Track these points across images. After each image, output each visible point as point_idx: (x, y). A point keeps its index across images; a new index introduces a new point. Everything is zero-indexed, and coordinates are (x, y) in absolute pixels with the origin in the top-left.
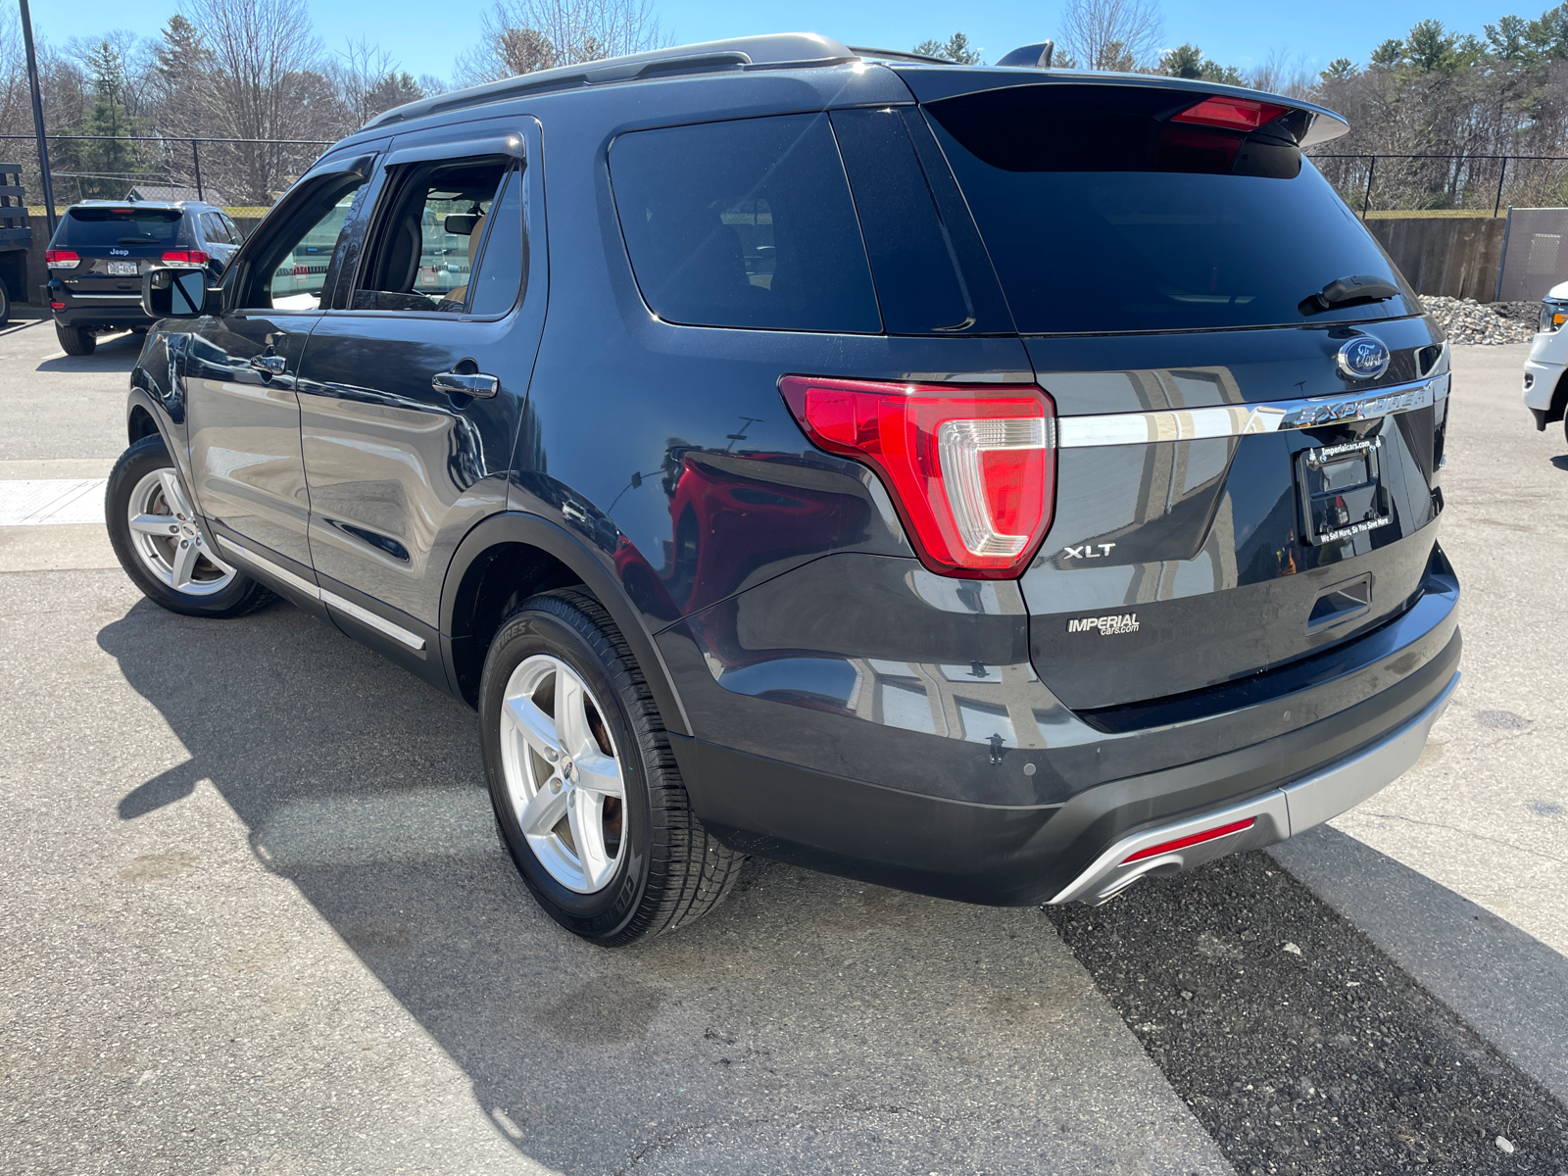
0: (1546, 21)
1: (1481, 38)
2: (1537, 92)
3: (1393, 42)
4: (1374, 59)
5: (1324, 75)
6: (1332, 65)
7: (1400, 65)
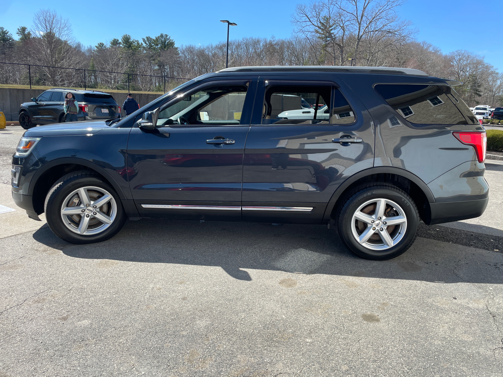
0: (157, 39)
1: (141, 41)
2: (159, 59)
3: (116, 39)
4: (111, 44)
5: (96, 47)
6: (98, 44)
7: (119, 47)
